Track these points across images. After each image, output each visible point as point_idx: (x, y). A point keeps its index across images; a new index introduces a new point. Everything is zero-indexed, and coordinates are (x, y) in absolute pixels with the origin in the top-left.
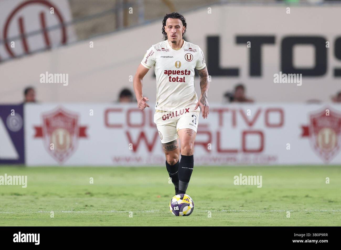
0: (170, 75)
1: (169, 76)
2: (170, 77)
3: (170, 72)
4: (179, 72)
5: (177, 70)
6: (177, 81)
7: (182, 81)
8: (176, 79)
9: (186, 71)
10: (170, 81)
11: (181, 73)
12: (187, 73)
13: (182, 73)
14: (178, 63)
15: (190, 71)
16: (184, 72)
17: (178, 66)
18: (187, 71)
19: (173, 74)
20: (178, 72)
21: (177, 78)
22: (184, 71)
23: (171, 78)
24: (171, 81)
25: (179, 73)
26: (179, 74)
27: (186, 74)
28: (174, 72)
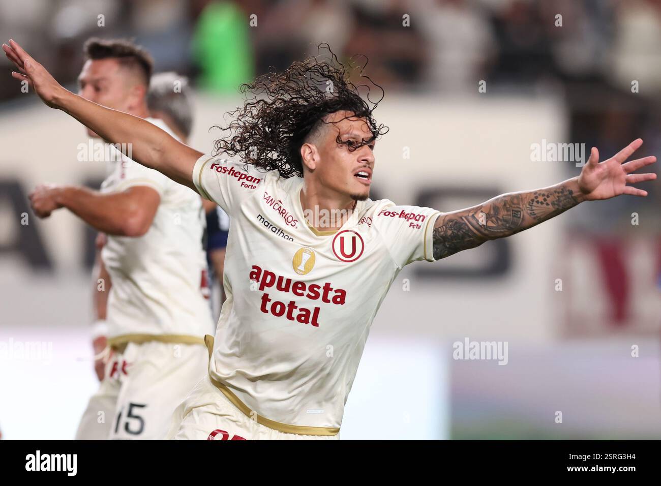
0: (267, 290)
1: (262, 293)
2: (265, 298)
3: (269, 278)
4: (300, 286)
5: (295, 277)
6: (290, 317)
7: (306, 321)
8: (287, 309)
9: (327, 288)
10: (263, 309)
11: (307, 292)
12: (331, 295)
13: (313, 295)
14: (306, 257)
15: (343, 293)
16: (321, 291)
17: (301, 268)
18: (331, 289)
19: (279, 288)
20: (298, 287)
21: (292, 305)
22: (319, 287)
23: (270, 300)
24: (266, 312)
25: (300, 289)
26: (302, 295)
27: (325, 300)
28: (285, 285)
